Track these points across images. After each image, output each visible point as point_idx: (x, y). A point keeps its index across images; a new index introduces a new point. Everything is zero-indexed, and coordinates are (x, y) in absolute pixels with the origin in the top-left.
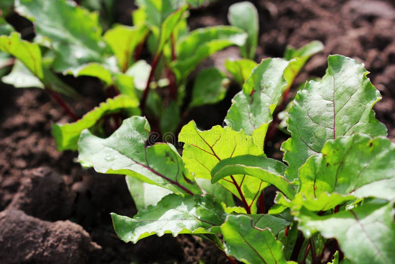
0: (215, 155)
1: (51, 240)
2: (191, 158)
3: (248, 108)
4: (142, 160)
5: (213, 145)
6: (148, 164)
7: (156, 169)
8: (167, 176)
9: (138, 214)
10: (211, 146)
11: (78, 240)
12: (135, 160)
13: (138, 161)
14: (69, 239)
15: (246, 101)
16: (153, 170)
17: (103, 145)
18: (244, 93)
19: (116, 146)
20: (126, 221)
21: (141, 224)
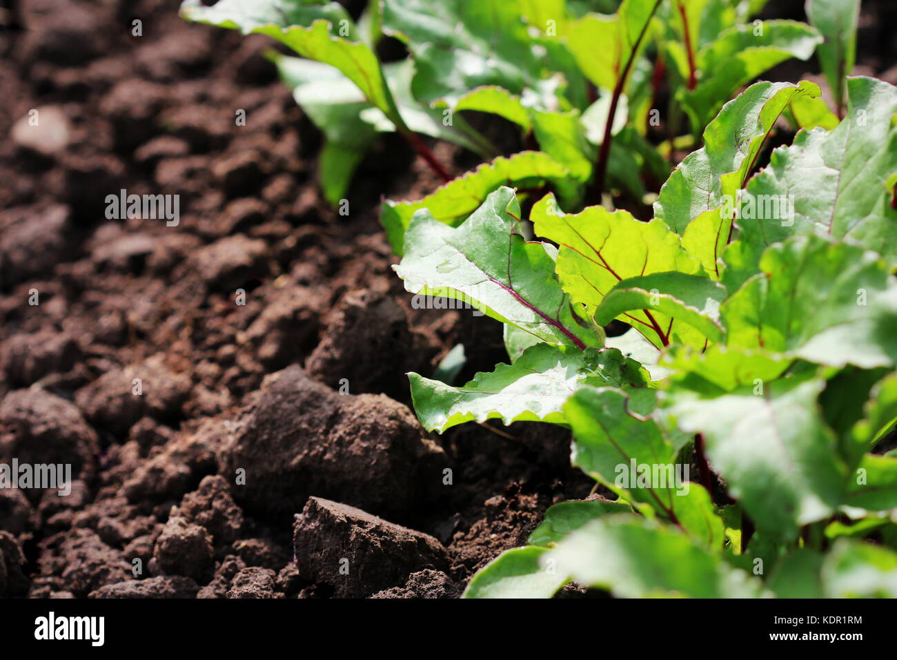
0: (608, 268)
1: (341, 430)
2: (573, 273)
3: (708, 182)
4: (500, 273)
5: (601, 248)
6: (510, 282)
7: (524, 294)
8: (541, 309)
9: (474, 380)
10: (598, 250)
11: (391, 432)
12: (490, 273)
13: (494, 276)
14: (375, 430)
15: (707, 167)
16: (518, 297)
17: (445, 240)
18: (707, 152)
19: (463, 243)
20: (436, 389)
21: (465, 398)
